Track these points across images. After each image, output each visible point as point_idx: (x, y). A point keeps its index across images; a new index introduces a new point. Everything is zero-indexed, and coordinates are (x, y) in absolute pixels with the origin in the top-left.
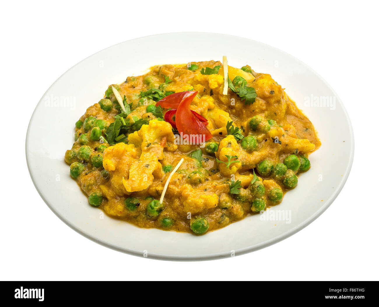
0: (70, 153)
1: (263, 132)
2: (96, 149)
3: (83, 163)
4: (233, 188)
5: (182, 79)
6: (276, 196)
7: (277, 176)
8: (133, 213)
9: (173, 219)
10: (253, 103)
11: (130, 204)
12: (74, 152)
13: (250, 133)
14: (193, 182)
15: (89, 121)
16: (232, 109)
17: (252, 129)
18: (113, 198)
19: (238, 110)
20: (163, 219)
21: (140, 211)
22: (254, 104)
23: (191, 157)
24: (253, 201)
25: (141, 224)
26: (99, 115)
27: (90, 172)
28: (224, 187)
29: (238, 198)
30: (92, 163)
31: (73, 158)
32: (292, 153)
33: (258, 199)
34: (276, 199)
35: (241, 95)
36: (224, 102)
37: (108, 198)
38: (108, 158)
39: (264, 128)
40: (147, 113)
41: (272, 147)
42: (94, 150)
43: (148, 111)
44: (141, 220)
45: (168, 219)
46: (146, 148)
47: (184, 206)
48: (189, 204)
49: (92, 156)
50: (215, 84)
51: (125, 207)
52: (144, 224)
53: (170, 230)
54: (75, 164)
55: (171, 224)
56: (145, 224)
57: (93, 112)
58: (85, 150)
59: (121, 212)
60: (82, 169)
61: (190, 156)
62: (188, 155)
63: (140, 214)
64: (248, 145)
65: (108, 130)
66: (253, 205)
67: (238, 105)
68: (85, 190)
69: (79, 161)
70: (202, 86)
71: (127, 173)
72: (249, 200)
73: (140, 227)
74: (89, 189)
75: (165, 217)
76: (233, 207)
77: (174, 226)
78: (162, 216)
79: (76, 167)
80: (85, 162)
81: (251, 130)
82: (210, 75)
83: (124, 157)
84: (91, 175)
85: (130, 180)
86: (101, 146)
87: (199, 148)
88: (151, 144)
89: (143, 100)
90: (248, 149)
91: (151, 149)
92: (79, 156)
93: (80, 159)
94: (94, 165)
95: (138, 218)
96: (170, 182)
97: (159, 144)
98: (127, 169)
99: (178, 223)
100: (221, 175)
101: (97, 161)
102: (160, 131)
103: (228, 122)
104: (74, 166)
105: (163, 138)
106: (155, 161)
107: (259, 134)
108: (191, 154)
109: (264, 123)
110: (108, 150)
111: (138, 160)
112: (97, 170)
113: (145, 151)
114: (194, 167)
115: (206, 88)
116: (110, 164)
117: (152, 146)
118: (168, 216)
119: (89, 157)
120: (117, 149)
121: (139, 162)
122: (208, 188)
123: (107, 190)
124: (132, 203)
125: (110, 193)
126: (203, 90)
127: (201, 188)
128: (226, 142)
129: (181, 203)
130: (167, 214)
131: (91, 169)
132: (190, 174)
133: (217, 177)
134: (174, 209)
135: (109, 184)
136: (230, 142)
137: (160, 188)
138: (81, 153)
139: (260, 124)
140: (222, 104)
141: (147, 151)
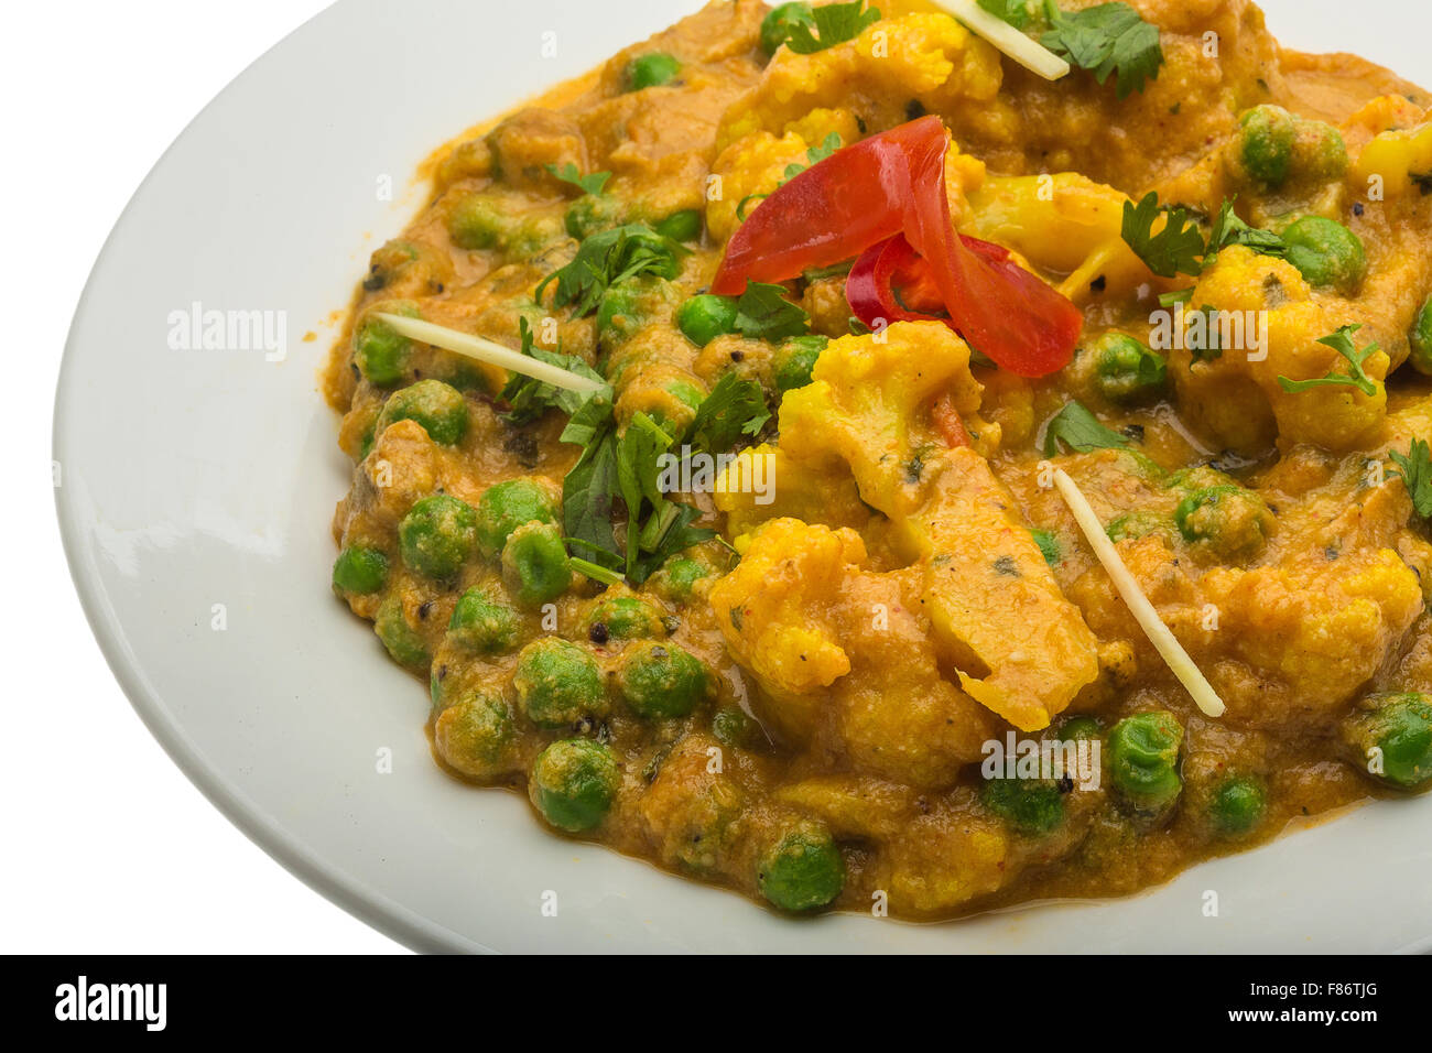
0: (478, 721)
1: (1329, 174)
2: (600, 636)
3: (591, 736)
4: (1420, 488)
8: (1061, 840)
9: (1256, 775)
11: (1036, 800)
12: (489, 704)
13: (1261, 211)
14: (1235, 547)
15: (442, 520)
17: (1263, 187)
18: (910, 814)
20: (1217, 797)
21: (1086, 814)
23: (1070, 451)
25: (1121, 878)
26: (447, 478)
27: (665, 754)
28: (1388, 504)
30: (641, 710)
31: (507, 736)
35: (1087, 61)
36: (1004, 132)
37: (884, 827)
38: (787, 625)
39: (1328, 151)
40: (707, 347)
42: (591, 647)
43: (697, 334)
44: (1115, 851)
45: (1235, 783)
46: (910, 491)
47: (1285, 679)
48: (1324, 654)
49: (611, 674)
50: (934, 63)
51: (1008, 828)
52: (1137, 870)
53: (1270, 835)
54: (559, 755)
55: (1261, 800)
56: (1141, 868)
57: (416, 475)
58: (564, 666)
59: (1000, 864)
60: (610, 762)
62: (1049, 451)
63: (1091, 827)
64: (1334, 258)
65: (568, 520)
67: (1076, 118)
68: (707, 860)
69: (570, 731)
70: (839, 115)
71: (924, 649)
73: (1124, 892)
74: (733, 839)
75: (1221, 783)
77: (1277, 808)
78: (1203, 785)
79: (576, 768)
80: (597, 723)
81: (1260, 195)
83: (847, 582)
84: (692, 766)
85: (1003, 671)
86: (615, 606)
87: (1065, 396)
88: (918, 458)
89: (625, 298)
90: (1340, 277)
91: (938, 485)
92: (547, 710)
93: (564, 718)
94: (659, 713)
95: (1091, 857)
96: (1147, 594)
97: (943, 443)
98: (910, 631)
99: (1287, 782)
100: (1326, 454)
101: (672, 684)
102: (916, 380)
103: (1127, 205)
104: (566, 769)
105: (935, 410)
106: (1011, 527)
107: (1312, 194)
108: (1056, 441)
109: (1317, 129)
110: (771, 581)
111: (937, 559)
112: (692, 732)
113: (916, 508)
114: (1145, 486)
115: (866, 110)
116: (822, 650)
117: (931, 466)
118: (1230, 770)
119: (604, 685)
120: (805, 554)
121: (952, 569)
122: (1337, 537)
123: (848, 791)
124: (1038, 789)
125: (878, 797)
126: (857, 130)
127: (1303, 556)
128: (1253, 283)
129: (1262, 670)
130: (1220, 765)
131: (653, 743)
132: (1181, 521)
133: (1310, 471)
134: (1241, 718)
135: (830, 760)
136: (1272, 274)
137: (1117, 651)
138: (554, 684)
139: (1298, 141)
140: (999, 151)
141: (927, 505)
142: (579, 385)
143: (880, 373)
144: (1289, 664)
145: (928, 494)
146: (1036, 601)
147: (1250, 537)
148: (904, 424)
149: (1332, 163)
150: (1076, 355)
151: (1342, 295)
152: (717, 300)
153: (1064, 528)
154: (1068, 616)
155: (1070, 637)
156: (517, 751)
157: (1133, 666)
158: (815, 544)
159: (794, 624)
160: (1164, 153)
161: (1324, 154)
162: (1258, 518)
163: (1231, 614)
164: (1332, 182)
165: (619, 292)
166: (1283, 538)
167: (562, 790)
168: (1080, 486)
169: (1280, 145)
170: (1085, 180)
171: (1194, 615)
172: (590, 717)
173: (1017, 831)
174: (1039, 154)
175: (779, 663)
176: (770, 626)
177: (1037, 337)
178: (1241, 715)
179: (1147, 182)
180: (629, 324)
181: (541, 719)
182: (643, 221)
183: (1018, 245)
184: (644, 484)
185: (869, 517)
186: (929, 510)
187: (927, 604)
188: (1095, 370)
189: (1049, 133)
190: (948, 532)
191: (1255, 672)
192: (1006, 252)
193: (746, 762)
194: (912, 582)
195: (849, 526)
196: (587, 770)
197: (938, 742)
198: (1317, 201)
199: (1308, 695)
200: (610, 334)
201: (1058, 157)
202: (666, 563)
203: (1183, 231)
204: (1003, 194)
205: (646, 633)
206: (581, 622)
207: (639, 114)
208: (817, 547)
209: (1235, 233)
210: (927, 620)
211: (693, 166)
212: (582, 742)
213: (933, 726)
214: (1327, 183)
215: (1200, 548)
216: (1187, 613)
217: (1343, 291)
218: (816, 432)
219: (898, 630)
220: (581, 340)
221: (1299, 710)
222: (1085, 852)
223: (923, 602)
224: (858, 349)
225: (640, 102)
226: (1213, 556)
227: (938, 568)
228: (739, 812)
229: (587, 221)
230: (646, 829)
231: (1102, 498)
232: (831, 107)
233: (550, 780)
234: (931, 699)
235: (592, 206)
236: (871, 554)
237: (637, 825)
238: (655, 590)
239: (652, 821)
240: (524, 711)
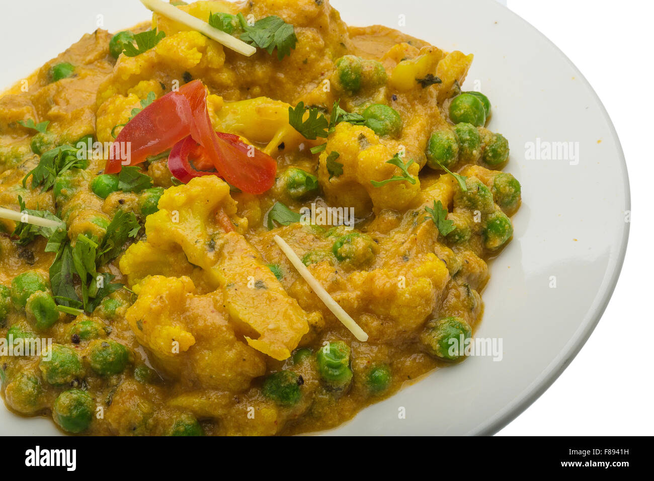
0: (25, 387)
1: (380, 84)
2: (76, 340)
3: (79, 388)
4: (440, 223)
5: (68, 102)
6: (513, 190)
7: (475, 152)
8: (301, 406)
9: (385, 364)
10: (294, 47)
11: (288, 390)
12: (29, 379)
13: (351, 104)
14: (362, 261)
16: (248, 89)
17: (350, 93)
18: (231, 404)
19: (266, 81)
20: (369, 377)
21: (311, 393)
22: (298, 46)
23: (280, 225)
24: (485, 227)
25: (331, 420)
27: (114, 391)
28: (427, 232)
29: (457, 238)
30: (100, 373)
31: (39, 392)
32: (452, 94)
33: (493, 216)
34: (514, 197)
35: (263, 44)
36: (229, 82)
37: (220, 412)
38: (164, 325)
39: (378, 73)
40: (107, 199)
41: (424, 101)
42: (73, 346)
43: (102, 194)
44: (326, 408)
45: (376, 369)
46: (211, 255)
47: (392, 319)
49: (84, 357)
50: (193, 54)
51: (277, 405)
52: (337, 415)
53: (395, 391)
54: (65, 399)
55: (389, 375)
56: (339, 414)
58: (62, 357)
59: (275, 422)
60: (89, 398)
61: (273, 224)
62: (270, 227)
63: (314, 399)
64: (388, 122)
65: (54, 288)
66: (491, 235)
67: (261, 71)
69: (68, 386)
70: (152, 82)
71: (228, 328)
72: (477, 229)
75: (370, 370)
76: (468, 263)
77: (396, 378)
78: (362, 372)
79: (74, 403)
80: (81, 381)
81: (350, 97)
82: (153, 46)
83: (188, 302)
84: (128, 396)
85: (266, 334)
86: (81, 325)
87: (274, 200)
88: (213, 240)
89: (65, 180)
90: (391, 130)
91: (223, 251)
92: (56, 378)
93: (65, 381)
94: (109, 373)
95: (316, 412)
96: (325, 289)
97: (222, 231)
98: (219, 320)
99: (400, 365)
100: (396, 212)
101: (113, 358)
102: (207, 203)
103: (290, 109)
104: (69, 405)
105: (217, 216)
106: (260, 266)
107: (373, 94)
108: (272, 222)
109: (371, 64)
110: (154, 306)
111: (228, 286)
112: (125, 379)
113: (215, 263)
114: (316, 238)
115: (164, 80)
116: (181, 335)
117: (219, 242)
118: (373, 364)
119: (81, 363)
120: (167, 292)
121: (236, 290)
122: (407, 251)
123: (201, 398)
124: (288, 385)
125: (215, 399)
126: (161, 89)
127: (392, 261)
128: (353, 139)
129: (382, 316)
130: (369, 362)
131: (108, 386)
132: (335, 252)
133: (390, 222)
134: (375, 339)
135: (191, 384)
136: (361, 134)
137: (315, 317)
138: (58, 366)
139: (364, 70)
140: (228, 90)
141: (220, 261)
142: (50, 224)
143: (190, 203)
144: (394, 312)
145: (220, 255)
146: (276, 299)
147: (368, 256)
148: (204, 225)
149: (380, 78)
150: (276, 181)
151: (393, 138)
152: (109, 177)
153: (282, 262)
154: (292, 304)
155: (294, 315)
156: (45, 398)
157: (323, 322)
158: (172, 286)
159: (166, 325)
160: (303, 82)
161: (376, 75)
162: (370, 246)
163: (364, 292)
164: (381, 87)
165: (62, 178)
166: (382, 254)
167: (69, 414)
168: (287, 241)
169: (356, 73)
170: (269, 99)
171: (348, 295)
172: (77, 379)
173: (281, 405)
174: (246, 89)
175: (162, 343)
176: (156, 327)
177: (258, 175)
178: (375, 338)
179: (296, 96)
180: (69, 192)
181: (54, 383)
182: (68, 142)
183: (242, 133)
184: (87, 267)
185: (193, 269)
186: (221, 263)
187: (226, 307)
188: (286, 187)
189: (249, 79)
190: (231, 272)
191: (379, 317)
192: (238, 137)
193: (152, 390)
194: (218, 298)
195: (184, 275)
196: (79, 403)
197: (239, 370)
198: (375, 96)
199: (404, 325)
200: (61, 198)
201: (255, 90)
202: (102, 302)
203: (318, 118)
204: (232, 110)
205: (97, 336)
206: (67, 335)
207: (58, 92)
208: (173, 288)
209: (341, 116)
210: (227, 315)
211: (87, 115)
212: (75, 391)
213: (237, 363)
214: (380, 88)
215: (346, 264)
216: (344, 295)
217: (393, 137)
218: (164, 234)
219: (215, 321)
220: (47, 202)
221: (400, 332)
222: (313, 410)
223: (224, 306)
224: (178, 193)
225: (58, 87)
226: (352, 267)
227: (229, 290)
228: (152, 414)
229: (41, 145)
230: (110, 427)
231: (297, 246)
232: (149, 80)
233: (62, 411)
234: (234, 350)
235: (43, 138)
236: (197, 286)
237: (105, 426)
238: (98, 315)
239: (112, 423)
240: (46, 380)
